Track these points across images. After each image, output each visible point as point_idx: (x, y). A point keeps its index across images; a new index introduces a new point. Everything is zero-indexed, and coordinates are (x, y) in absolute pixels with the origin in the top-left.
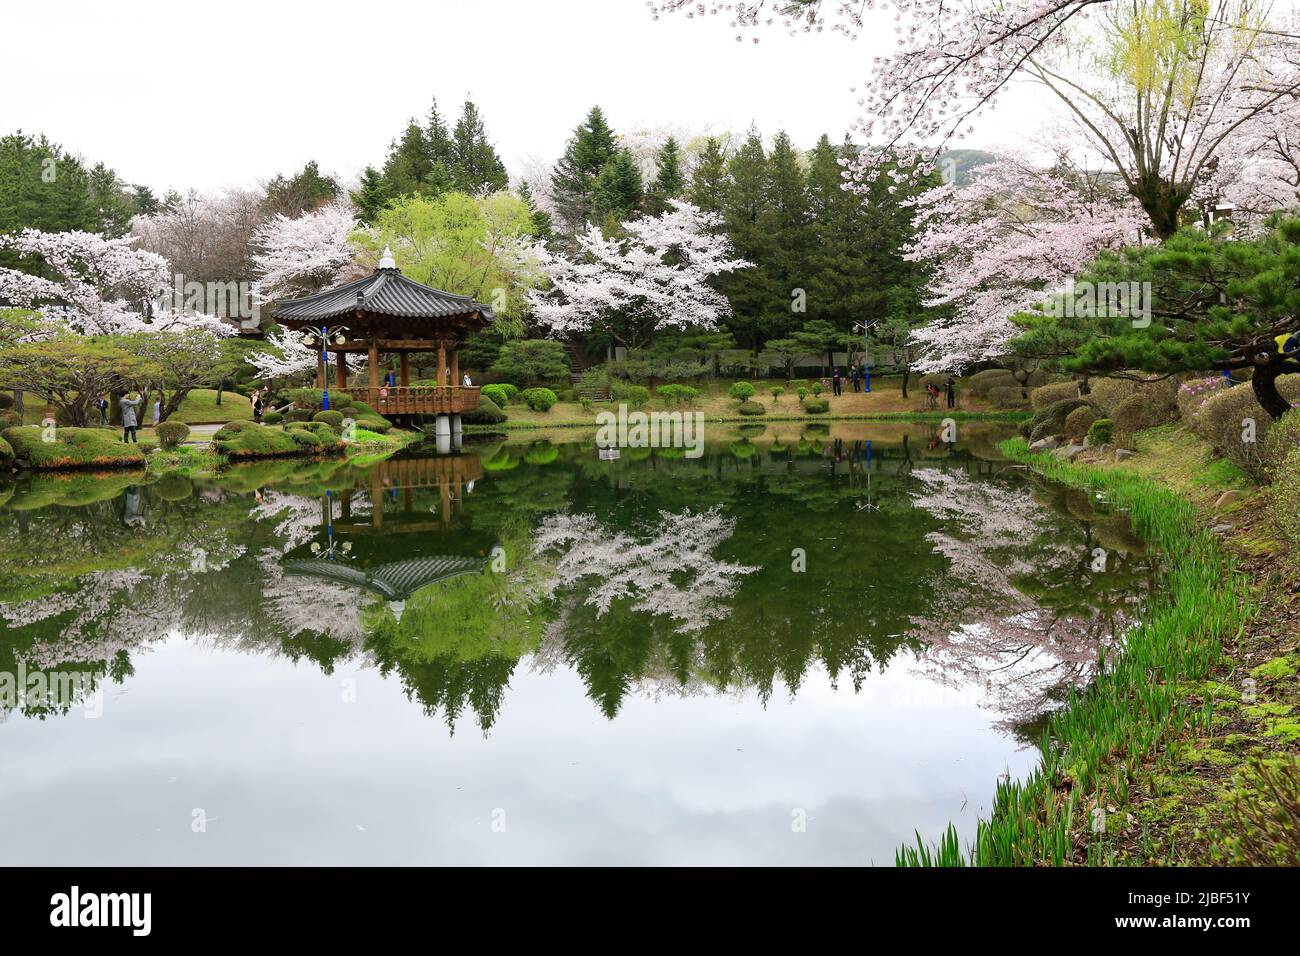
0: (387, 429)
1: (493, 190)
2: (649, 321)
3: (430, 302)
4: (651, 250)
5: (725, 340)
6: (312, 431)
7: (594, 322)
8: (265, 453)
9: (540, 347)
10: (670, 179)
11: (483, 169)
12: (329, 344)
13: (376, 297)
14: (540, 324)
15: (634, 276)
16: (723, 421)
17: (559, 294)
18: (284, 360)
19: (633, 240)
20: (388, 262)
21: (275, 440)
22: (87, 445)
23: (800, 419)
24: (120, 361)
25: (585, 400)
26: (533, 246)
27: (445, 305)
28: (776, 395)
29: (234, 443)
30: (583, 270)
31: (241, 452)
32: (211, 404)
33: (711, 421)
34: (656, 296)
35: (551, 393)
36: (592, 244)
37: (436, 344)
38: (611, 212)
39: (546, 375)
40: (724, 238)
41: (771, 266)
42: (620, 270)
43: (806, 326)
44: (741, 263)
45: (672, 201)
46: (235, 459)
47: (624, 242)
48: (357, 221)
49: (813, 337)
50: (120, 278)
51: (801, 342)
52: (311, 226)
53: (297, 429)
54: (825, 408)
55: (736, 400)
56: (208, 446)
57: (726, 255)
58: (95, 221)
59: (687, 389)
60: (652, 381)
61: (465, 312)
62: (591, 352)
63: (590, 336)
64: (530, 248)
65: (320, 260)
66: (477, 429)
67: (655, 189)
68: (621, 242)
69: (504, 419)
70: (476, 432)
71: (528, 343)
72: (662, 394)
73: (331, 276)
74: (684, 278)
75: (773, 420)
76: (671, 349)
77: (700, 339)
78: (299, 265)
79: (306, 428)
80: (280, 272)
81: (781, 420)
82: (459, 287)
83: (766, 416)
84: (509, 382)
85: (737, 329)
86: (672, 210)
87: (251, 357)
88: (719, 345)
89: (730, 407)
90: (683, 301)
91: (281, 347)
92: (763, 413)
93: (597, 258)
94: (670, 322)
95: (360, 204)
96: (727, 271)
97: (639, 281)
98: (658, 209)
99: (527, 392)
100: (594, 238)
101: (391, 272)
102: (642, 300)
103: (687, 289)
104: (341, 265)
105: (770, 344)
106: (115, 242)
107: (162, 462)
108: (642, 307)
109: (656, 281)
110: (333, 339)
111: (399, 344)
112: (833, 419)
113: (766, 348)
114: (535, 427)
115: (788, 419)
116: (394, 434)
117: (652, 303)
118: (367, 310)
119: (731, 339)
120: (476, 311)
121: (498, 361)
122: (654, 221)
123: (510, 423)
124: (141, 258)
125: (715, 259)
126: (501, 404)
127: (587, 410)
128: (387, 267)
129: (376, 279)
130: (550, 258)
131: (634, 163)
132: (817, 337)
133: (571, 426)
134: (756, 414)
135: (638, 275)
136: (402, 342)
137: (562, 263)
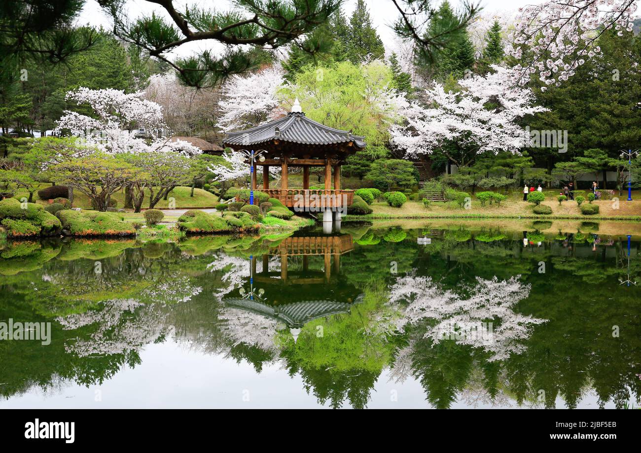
0: (290, 217)
1: (374, 58)
2: (473, 148)
3: (322, 134)
4: (477, 99)
5: (526, 162)
6: (239, 218)
7: (435, 148)
8: (208, 231)
9: (397, 164)
10: (494, 50)
11: (368, 44)
12: (255, 161)
13: (288, 131)
14: (400, 149)
15: (464, 117)
16: (521, 218)
17: (412, 129)
18: (232, 169)
19: (465, 93)
20: (297, 108)
21: (215, 223)
22: (102, 223)
23: (577, 218)
24: (126, 171)
25: (426, 200)
26: (397, 96)
27: (332, 137)
28: (560, 200)
29: (190, 224)
30: (429, 112)
31: (194, 230)
32: (187, 196)
33: (513, 218)
34: (479, 131)
35: (402, 195)
36: (435, 95)
37: (325, 162)
38: (452, 73)
39: (401, 183)
40: (529, 91)
41: (562, 111)
42: (455, 113)
43: (586, 153)
44: (540, 109)
45: (494, 66)
46: (190, 234)
47: (458, 93)
48: (284, 79)
49: (591, 161)
50: (133, 118)
51: (583, 164)
52: (255, 82)
53: (229, 216)
54: (596, 211)
55: (531, 204)
56: (174, 225)
57: (530, 103)
58: (128, 79)
59: (497, 195)
60: (473, 189)
61: (344, 141)
62: (434, 168)
63: (433, 157)
64: (395, 97)
65: (260, 105)
66: (352, 218)
67: (484, 57)
68: (456, 94)
69: (370, 212)
70: (351, 220)
71: (389, 162)
72: (479, 198)
73: (266, 114)
74: (498, 119)
75: (557, 218)
76: (488, 167)
77: (508, 160)
78: (247, 108)
79: (235, 215)
80: (235, 112)
81: (563, 218)
82: (344, 124)
83: (552, 215)
84: (376, 187)
85: (535, 154)
86: (493, 72)
87: (211, 168)
88: (521, 165)
89: (527, 208)
90: (497, 135)
91: (230, 161)
92: (550, 213)
93: (440, 105)
94: (487, 149)
95: (286, 68)
96: (530, 115)
97: (467, 121)
98: (484, 70)
99: (387, 194)
100: (438, 92)
101: (299, 115)
102: (469, 134)
103: (501, 126)
104: (273, 108)
105: (559, 165)
106: (131, 95)
107: (146, 234)
108: (469, 139)
109: (479, 121)
110: (257, 158)
111: (302, 162)
112: (601, 219)
113: (556, 168)
114: (391, 218)
115: (568, 218)
116: (295, 220)
117: (476, 136)
118: (281, 139)
119: (530, 161)
120: (351, 141)
121: (369, 173)
122: (481, 79)
123: (374, 215)
124: (146, 106)
125: (522, 106)
126: (369, 202)
127: (427, 206)
128: (296, 111)
129: (288, 119)
130: (408, 104)
131: (470, 39)
132: (594, 161)
133: (415, 218)
134: (545, 213)
135: (467, 117)
136: (303, 160)
137: (416, 109)
